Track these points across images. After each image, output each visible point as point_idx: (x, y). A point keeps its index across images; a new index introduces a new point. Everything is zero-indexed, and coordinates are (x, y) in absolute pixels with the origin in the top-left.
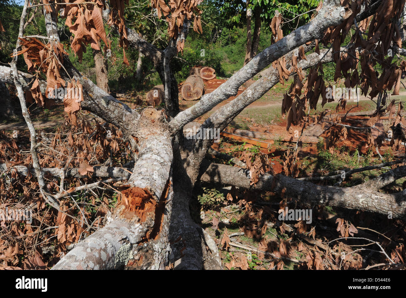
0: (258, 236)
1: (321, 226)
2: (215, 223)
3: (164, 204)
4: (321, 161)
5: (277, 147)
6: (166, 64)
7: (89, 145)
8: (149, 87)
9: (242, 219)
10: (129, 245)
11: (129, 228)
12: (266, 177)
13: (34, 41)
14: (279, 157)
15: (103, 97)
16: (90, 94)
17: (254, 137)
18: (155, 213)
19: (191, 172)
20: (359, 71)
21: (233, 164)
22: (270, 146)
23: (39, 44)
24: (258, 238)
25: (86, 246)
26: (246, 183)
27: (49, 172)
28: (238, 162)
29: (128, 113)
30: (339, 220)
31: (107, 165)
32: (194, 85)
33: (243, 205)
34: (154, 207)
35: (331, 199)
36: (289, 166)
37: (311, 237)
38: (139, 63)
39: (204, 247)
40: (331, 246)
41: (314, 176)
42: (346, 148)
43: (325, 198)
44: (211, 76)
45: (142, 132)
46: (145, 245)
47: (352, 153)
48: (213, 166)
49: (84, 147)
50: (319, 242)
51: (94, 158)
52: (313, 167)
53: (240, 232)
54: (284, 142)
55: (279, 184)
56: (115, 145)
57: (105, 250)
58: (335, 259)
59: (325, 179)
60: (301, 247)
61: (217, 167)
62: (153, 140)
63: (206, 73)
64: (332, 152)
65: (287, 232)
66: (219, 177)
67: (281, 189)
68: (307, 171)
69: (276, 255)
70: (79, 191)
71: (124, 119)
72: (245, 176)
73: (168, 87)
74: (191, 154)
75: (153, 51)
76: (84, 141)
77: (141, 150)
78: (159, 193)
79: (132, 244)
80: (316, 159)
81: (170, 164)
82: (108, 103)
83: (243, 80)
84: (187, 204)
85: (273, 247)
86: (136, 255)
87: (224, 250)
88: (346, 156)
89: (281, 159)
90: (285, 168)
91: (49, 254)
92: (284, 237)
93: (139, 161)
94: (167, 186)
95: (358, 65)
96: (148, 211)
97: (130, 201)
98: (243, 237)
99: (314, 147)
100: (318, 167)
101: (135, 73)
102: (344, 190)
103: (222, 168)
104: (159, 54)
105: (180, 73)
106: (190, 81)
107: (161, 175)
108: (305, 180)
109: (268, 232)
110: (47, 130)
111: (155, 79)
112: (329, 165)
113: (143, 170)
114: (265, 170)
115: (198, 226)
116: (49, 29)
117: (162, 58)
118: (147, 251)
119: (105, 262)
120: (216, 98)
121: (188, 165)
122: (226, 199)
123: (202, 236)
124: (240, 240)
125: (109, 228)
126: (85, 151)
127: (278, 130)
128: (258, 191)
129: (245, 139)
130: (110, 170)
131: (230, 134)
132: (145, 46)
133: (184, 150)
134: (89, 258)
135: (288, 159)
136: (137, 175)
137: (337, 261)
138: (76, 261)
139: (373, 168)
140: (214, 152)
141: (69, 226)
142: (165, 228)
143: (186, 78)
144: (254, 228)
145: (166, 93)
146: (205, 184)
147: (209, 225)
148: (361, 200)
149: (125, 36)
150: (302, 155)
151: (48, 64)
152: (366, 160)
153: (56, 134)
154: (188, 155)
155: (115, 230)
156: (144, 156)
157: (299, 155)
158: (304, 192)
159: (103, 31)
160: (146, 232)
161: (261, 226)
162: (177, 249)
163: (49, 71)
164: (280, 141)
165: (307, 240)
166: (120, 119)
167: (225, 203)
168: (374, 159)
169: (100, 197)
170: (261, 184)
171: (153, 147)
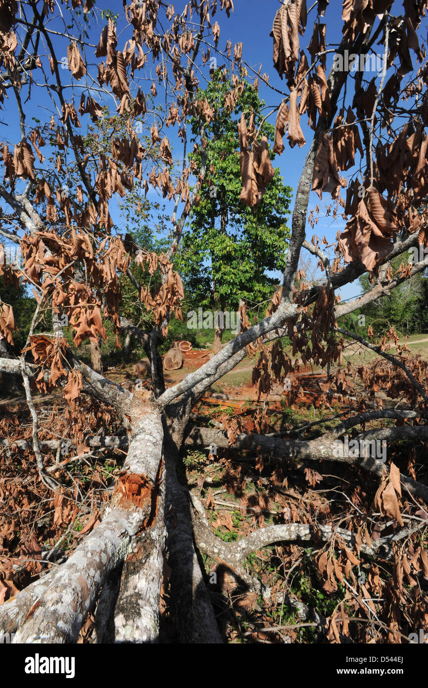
0: (239, 492)
1: (292, 476)
2: (200, 483)
3: (159, 485)
4: (286, 417)
5: (248, 407)
6: (152, 344)
7: (83, 418)
8: (135, 360)
9: (223, 477)
10: (128, 538)
11: (127, 519)
12: (243, 436)
13: (42, 338)
14: (250, 416)
15: (99, 381)
16: (88, 379)
17: (228, 399)
18: (151, 498)
19: (176, 438)
20: (311, 347)
21: (213, 426)
22: (241, 406)
23: (46, 340)
24: (239, 495)
25: (86, 549)
26: (225, 443)
27: (46, 445)
28: (216, 423)
29: (121, 393)
30: (306, 470)
31: (99, 435)
32: (175, 356)
33: (223, 464)
34: (150, 492)
35: (299, 452)
36: (260, 424)
37: (285, 487)
38: (127, 340)
39: (192, 511)
40: (302, 494)
41: (281, 431)
42: (304, 404)
43: (293, 452)
44: (188, 348)
45: (135, 412)
46: (144, 535)
47: (309, 408)
48: (195, 429)
49: (79, 420)
50: (291, 492)
51: (88, 428)
52: (279, 422)
53: (223, 489)
54: (253, 401)
55: (254, 443)
56: (107, 417)
57: (105, 551)
58: (306, 506)
59: (290, 433)
60: (278, 498)
61: (199, 430)
62: (145, 419)
63: (184, 346)
64: (293, 408)
65: (263, 485)
66: (202, 440)
67: (256, 447)
68: (275, 427)
69: (257, 509)
70: (74, 462)
71: (118, 399)
72: (224, 437)
73: (154, 364)
74: (176, 420)
75: (141, 334)
76: (79, 415)
77: (135, 430)
78: (153, 476)
79: (130, 537)
80: (281, 415)
81: (161, 442)
82: (103, 386)
83: (221, 362)
84: (175, 468)
85: (253, 501)
86: (135, 547)
87: (210, 509)
88: (304, 411)
89: (252, 417)
90: (257, 426)
91: (44, 527)
92: (262, 490)
93: (133, 442)
94: (160, 466)
95: (310, 343)
96: (145, 496)
97: (127, 489)
98: (226, 494)
99: (278, 404)
100: (283, 422)
101: (124, 348)
102: (308, 443)
103: (203, 431)
104: (146, 336)
105: (162, 346)
106: (170, 353)
107: (155, 456)
108: (274, 436)
109: (247, 487)
110: (46, 403)
111: (141, 352)
112: (292, 420)
113: (138, 452)
114: (241, 431)
115: (184, 488)
116: (55, 326)
117: (149, 340)
118: (146, 541)
119: (105, 565)
120: (198, 377)
121: (174, 431)
122: (208, 459)
123: (189, 499)
124: (223, 497)
125: (108, 523)
126: (80, 424)
127: (247, 391)
128: (236, 450)
129: (220, 402)
130: (102, 440)
131: (208, 398)
132: (134, 330)
133: (169, 418)
134: (89, 565)
135: (258, 417)
136: (132, 458)
137: (308, 508)
138: (77, 571)
139: (327, 420)
140: (195, 416)
141: (65, 508)
142: (160, 511)
143: (167, 350)
144: (236, 485)
145: (153, 368)
146: (189, 447)
147: (194, 486)
148: (323, 451)
149: (118, 325)
150: (270, 412)
151: (53, 357)
152: (320, 413)
153: (54, 407)
154: (173, 422)
155: (114, 524)
156: (138, 437)
157: (267, 414)
158: (276, 447)
159: (101, 327)
160: (143, 521)
161: (241, 482)
162: (170, 521)
163: (53, 364)
164: (250, 401)
165: (282, 491)
166: (114, 399)
167: (208, 462)
168: (326, 411)
169: (93, 465)
170: (238, 444)
171: (146, 427)
